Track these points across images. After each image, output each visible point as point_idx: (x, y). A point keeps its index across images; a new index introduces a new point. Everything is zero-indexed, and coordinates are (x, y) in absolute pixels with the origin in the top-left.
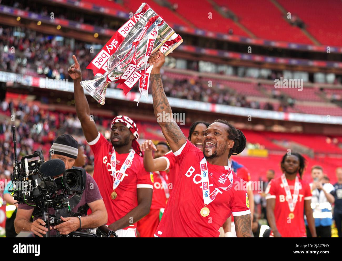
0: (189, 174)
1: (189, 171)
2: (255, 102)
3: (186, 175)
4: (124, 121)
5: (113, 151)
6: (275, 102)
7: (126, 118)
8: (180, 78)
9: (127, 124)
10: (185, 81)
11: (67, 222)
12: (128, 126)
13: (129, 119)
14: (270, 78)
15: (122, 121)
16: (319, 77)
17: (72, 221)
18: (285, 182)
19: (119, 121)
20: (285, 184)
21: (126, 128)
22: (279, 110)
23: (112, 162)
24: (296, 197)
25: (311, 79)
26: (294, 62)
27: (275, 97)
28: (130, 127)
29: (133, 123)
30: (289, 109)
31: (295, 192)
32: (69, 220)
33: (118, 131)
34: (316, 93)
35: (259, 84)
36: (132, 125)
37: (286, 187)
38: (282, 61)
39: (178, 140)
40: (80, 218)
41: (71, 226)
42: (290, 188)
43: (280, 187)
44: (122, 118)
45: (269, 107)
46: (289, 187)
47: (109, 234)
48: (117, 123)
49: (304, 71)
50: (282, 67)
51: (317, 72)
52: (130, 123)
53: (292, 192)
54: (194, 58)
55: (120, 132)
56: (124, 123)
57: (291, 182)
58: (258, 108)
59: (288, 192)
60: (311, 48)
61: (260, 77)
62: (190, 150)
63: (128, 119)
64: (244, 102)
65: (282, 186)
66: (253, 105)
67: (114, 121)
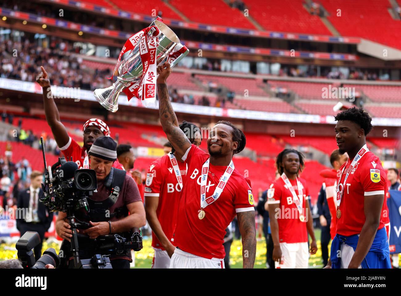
0: (194, 176)
1: (194, 173)
2: (188, 96)
3: (191, 177)
4: (98, 124)
5: (85, 155)
6: (212, 96)
7: (99, 121)
8: (101, 68)
9: (101, 127)
10: (108, 71)
11: (95, 227)
12: (102, 129)
13: (103, 122)
14: (205, 68)
15: (96, 124)
16: (262, 66)
17: (100, 226)
18: (288, 183)
19: (93, 124)
20: (288, 185)
21: (100, 131)
22: (216, 106)
23: (85, 166)
24: (301, 196)
25: (254, 69)
26: (233, 49)
27: (211, 90)
28: (104, 130)
29: (106, 126)
30: (228, 104)
31: (299, 193)
32: (98, 225)
33: (93, 134)
34: (259, 86)
35: (193, 75)
36: (106, 128)
37: (291, 187)
38: (219, 48)
39: (182, 145)
40: (110, 223)
41: (99, 231)
42: (294, 188)
43: (284, 188)
44: (96, 121)
45: (205, 102)
46: (292, 187)
47: (134, 235)
48: (91, 126)
49: (244, 60)
50: (219, 55)
51: (260, 62)
52: (103, 126)
53: (297, 192)
54: (117, 45)
55: (94, 135)
56: (98, 126)
57: (294, 183)
58: (192, 103)
59: (294, 193)
60: (252, 33)
61: (194, 67)
62: (194, 154)
63: (101, 122)
64: (175, 96)
65: (286, 186)
66: (186, 99)
67: (87, 124)
